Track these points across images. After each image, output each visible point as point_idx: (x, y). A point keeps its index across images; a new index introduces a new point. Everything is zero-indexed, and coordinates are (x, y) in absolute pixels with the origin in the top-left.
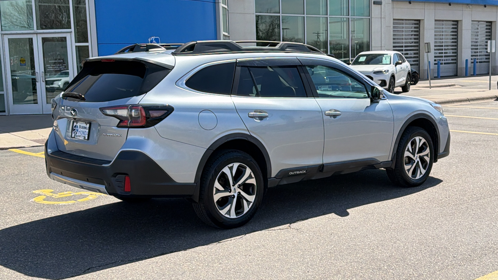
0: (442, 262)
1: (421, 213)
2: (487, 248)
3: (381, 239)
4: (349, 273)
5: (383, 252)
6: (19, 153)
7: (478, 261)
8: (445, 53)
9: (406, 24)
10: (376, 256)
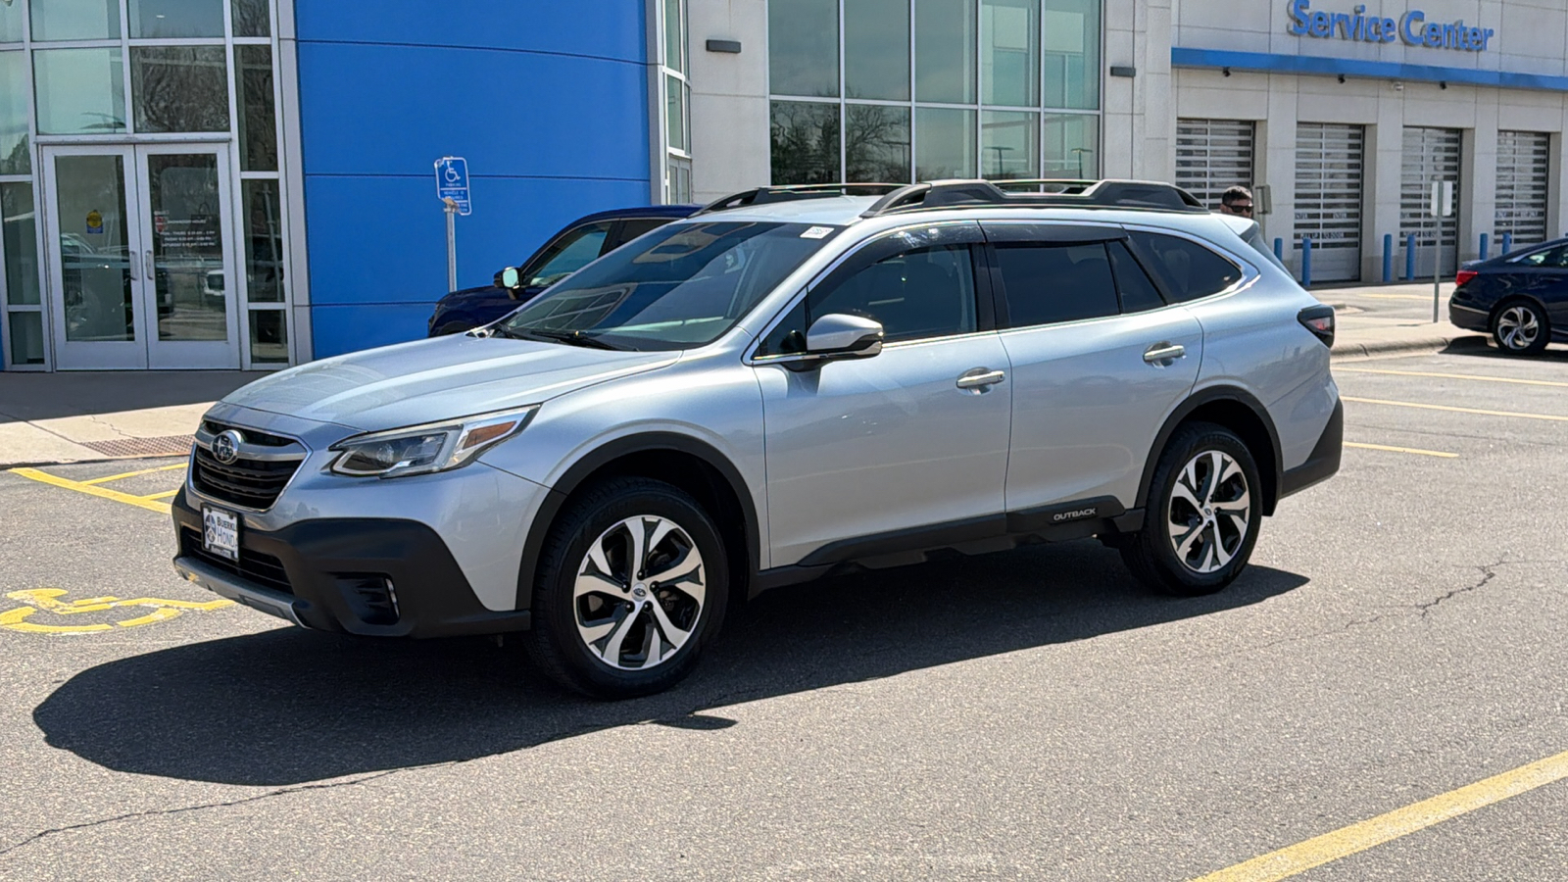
0: (1089, 833)
1: (1091, 681)
2: (1239, 792)
3: (939, 758)
4: (800, 863)
5: (929, 798)
6: (33, 480)
7: (1195, 832)
8: (1326, 216)
9: (1214, 132)
10: (904, 811)
